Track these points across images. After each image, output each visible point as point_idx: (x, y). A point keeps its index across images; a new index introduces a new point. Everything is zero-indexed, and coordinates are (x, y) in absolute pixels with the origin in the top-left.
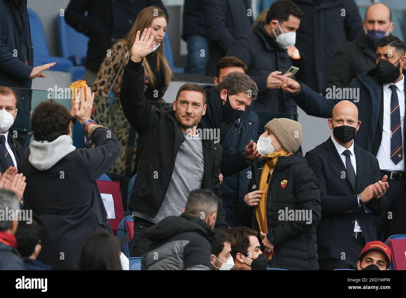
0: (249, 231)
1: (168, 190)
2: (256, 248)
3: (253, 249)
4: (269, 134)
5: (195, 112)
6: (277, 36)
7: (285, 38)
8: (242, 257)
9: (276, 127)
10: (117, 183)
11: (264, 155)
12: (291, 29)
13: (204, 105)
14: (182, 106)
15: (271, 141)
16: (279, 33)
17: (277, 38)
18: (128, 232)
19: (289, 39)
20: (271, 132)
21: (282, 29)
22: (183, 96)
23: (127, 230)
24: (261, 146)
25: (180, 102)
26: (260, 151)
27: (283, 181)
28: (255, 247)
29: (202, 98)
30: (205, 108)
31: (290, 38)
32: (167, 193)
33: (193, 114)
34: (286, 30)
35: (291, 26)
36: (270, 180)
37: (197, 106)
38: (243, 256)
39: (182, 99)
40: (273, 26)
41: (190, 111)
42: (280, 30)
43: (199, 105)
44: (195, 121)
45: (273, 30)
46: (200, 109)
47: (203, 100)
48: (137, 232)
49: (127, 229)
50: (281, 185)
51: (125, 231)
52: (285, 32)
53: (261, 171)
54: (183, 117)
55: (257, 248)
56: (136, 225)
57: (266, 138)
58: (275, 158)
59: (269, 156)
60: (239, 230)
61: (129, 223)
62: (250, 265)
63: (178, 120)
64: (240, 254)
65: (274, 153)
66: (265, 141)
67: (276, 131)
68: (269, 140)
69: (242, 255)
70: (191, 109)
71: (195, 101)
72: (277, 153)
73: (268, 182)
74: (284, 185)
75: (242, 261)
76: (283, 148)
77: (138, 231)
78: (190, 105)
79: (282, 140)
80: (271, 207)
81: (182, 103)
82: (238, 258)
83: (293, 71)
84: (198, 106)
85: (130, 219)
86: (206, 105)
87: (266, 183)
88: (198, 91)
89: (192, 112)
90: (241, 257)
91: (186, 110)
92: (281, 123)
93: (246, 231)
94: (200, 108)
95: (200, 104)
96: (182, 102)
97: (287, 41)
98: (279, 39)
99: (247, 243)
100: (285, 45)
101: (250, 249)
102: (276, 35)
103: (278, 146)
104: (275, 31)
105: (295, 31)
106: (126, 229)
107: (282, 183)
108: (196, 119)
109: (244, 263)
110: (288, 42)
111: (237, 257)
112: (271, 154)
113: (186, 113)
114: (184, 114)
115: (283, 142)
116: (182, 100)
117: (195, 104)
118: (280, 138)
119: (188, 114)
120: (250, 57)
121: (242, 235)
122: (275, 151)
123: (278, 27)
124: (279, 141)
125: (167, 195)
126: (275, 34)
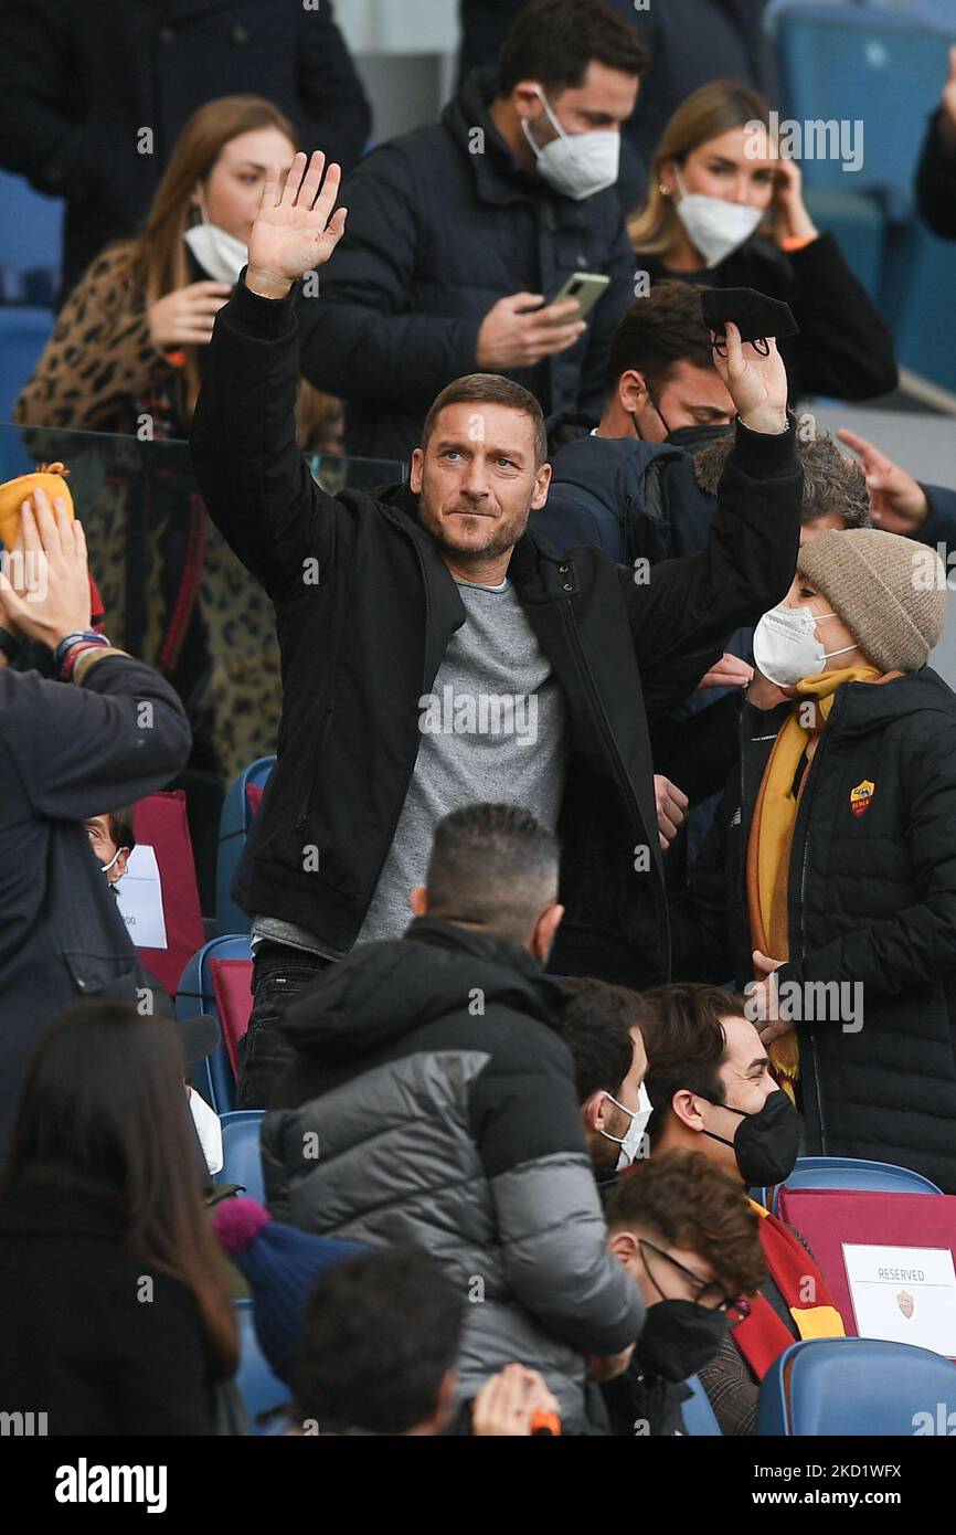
0: (719, 999)
1: (401, 825)
2: (752, 1065)
3: (742, 1073)
4: (805, 594)
5: (500, 493)
6: (541, 147)
7: (572, 158)
8: (697, 1106)
9: (836, 566)
10: (172, 797)
11: (786, 682)
12: (600, 121)
13: (538, 466)
14: (446, 466)
15: (815, 626)
16: (549, 136)
17: (540, 155)
18: (220, 1005)
19: (592, 160)
20: (814, 584)
21: (560, 121)
22: (451, 427)
23: (218, 997)
24: (772, 644)
25: (438, 449)
26: (767, 666)
27: (859, 788)
28: (751, 1062)
29: (528, 436)
30: (543, 479)
31: (596, 154)
32: (395, 839)
33: (492, 501)
34: (576, 125)
35: (595, 107)
36: (803, 782)
37: (508, 465)
38: (701, 1104)
39: (445, 438)
40: (521, 106)
41: (478, 486)
42: (550, 123)
43: (515, 460)
44: (502, 528)
45: (525, 124)
46: (522, 481)
47: (535, 446)
48: (263, 1002)
49: (216, 991)
50: (850, 803)
51: (208, 1001)
52: (570, 133)
53: (768, 748)
54: (448, 513)
55: (758, 1067)
56: (259, 976)
57: (794, 611)
58: (827, 696)
59: (804, 686)
60: (677, 997)
61: (225, 968)
62: (732, 1141)
63: (432, 527)
64: (686, 1096)
65: (827, 674)
66: (787, 624)
67: (835, 584)
68: (804, 622)
69: (694, 1098)
70: (482, 478)
71: (500, 446)
72: (838, 676)
73: (794, 789)
74: (861, 804)
75: (696, 1122)
76: (863, 652)
77: (269, 1000)
78: (480, 459)
79: (860, 622)
80: (807, 895)
81: (444, 455)
82: (680, 1114)
83: (583, 292)
84: (513, 464)
85: (237, 949)
86: (548, 466)
87: (788, 797)
88: (510, 406)
89: (487, 491)
90: (694, 1108)
91: (463, 483)
92: (858, 551)
93: (708, 997)
94: (522, 474)
95: (520, 456)
96: (446, 449)
97: (581, 167)
98: (548, 159)
99: (715, 1049)
100: (574, 185)
101: (728, 1074)
102: (536, 141)
103: (844, 648)
104: (532, 125)
105: (616, 126)
106: (213, 994)
107: (854, 797)
108: (504, 518)
109: (703, 1131)
110: (585, 174)
111: (675, 1106)
112: (811, 678)
113: (464, 493)
114: (454, 499)
115: (864, 628)
116: (444, 444)
117: (497, 457)
118: (853, 613)
119: (471, 500)
120: (412, 233)
121: (693, 1016)
122: (832, 665)
123: (544, 113)
124: (846, 625)
125: (396, 846)
126: (530, 137)
